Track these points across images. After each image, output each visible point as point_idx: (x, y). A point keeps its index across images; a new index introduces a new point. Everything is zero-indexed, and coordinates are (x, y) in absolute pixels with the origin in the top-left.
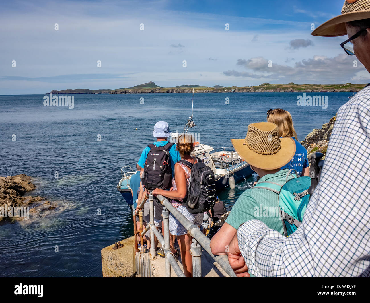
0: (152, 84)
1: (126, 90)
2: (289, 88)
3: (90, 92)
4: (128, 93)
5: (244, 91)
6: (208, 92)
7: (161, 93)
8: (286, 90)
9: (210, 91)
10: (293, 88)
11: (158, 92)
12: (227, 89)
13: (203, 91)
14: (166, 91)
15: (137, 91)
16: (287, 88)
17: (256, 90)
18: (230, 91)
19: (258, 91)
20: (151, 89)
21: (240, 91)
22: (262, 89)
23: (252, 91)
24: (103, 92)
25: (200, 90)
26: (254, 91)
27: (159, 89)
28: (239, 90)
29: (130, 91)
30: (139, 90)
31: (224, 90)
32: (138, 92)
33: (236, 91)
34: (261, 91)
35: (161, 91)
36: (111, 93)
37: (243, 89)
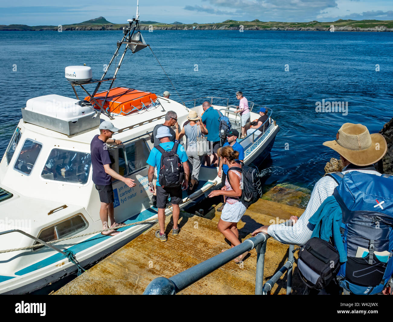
0: (102, 20)
1: (72, 26)
2: (254, 26)
3: (29, 29)
4: (75, 29)
5: (206, 28)
6: (167, 29)
7: (113, 30)
8: (250, 28)
9: (168, 28)
10: (258, 26)
11: (110, 29)
12: (187, 26)
13: (160, 28)
14: (119, 28)
15: (85, 28)
16: (252, 26)
17: (219, 28)
18: (191, 28)
19: (221, 28)
20: (101, 26)
21: (202, 29)
22: (225, 26)
23: (215, 28)
24: (45, 29)
25: (157, 26)
26: (217, 29)
27: (111, 26)
28: (200, 27)
29: (77, 28)
30: (88, 26)
31: (184, 26)
32: (86, 29)
33: (197, 28)
34: (224, 28)
35: (113, 28)
36: (54, 30)
37: (205, 26)
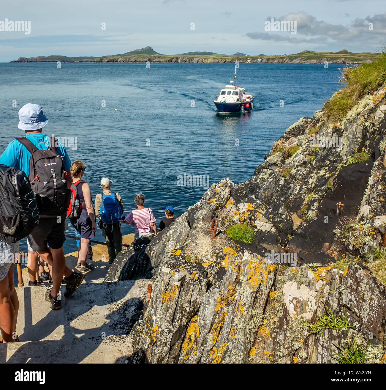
0: (149, 50)
1: (115, 57)
2: (340, 58)
3: (68, 60)
4: (117, 61)
5: (275, 61)
6: (225, 62)
7: (161, 62)
8: (335, 61)
9: (227, 60)
10: (346, 58)
11: (158, 61)
12: (251, 58)
13: (217, 61)
14: (168, 60)
15: (129, 59)
16: (337, 58)
17: (292, 60)
18: (255, 61)
19: (294, 61)
20: (147, 57)
21: (270, 62)
22: (300, 58)
23: (287, 61)
24: (85, 60)
25: (214, 58)
26: (289, 62)
27: (159, 57)
28: (268, 59)
29: (120, 59)
30: (132, 57)
31: (247, 59)
32: (130, 61)
33: (264, 61)
34: (299, 62)
35: (161, 60)
36: (95, 61)
37: (274, 59)
